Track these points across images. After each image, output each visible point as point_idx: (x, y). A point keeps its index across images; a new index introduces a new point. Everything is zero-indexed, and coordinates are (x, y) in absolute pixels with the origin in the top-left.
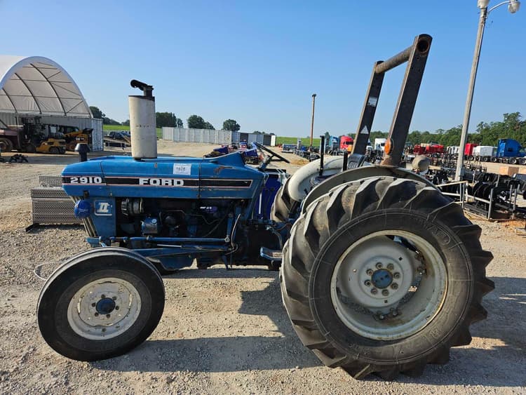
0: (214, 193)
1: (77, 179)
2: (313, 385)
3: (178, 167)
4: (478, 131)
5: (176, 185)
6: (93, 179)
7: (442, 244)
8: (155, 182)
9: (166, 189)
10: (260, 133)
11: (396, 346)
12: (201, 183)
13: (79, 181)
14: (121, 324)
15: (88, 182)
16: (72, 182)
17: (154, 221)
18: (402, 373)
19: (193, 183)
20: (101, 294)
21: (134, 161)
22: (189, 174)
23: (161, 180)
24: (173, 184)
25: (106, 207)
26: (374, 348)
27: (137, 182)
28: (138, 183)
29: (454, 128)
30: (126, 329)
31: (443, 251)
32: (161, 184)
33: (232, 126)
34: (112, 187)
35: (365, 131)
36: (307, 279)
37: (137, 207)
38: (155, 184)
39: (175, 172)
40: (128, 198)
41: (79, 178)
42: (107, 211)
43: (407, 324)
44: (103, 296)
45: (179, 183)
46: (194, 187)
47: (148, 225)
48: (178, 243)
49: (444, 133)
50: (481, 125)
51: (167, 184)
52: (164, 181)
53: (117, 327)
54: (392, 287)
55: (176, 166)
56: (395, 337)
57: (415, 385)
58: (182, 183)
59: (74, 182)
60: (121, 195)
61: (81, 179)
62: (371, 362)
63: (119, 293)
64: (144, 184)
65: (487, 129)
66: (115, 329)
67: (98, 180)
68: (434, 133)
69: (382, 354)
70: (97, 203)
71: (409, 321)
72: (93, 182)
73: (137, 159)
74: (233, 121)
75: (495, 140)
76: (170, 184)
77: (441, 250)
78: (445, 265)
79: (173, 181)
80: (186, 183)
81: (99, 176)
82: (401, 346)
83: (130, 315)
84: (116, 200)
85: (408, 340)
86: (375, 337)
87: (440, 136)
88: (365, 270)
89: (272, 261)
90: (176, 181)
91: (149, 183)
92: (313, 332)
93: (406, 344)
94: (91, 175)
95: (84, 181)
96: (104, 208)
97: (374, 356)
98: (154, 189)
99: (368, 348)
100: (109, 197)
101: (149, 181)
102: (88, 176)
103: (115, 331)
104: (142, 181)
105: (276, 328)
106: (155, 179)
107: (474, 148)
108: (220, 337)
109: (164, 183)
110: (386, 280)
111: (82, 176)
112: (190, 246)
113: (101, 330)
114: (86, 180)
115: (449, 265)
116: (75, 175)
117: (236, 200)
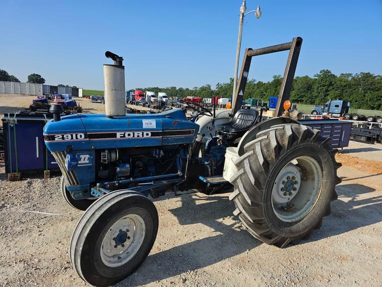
0: (172, 140)
1: (61, 137)
2: (264, 258)
3: (147, 122)
4: (217, 88)
5: (145, 136)
6: (76, 135)
7: (323, 161)
8: (129, 135)
9: (138, 140)
10: (64, 86)
11: (300, 224)
12: (163, 134)
13: (63, 138)
14: (129, 250)
15: (72, 138)
16: (56, 139)
17: (128, 166)
18: (302, 239)
19: (157, 134)
20: (119, 229)
21: (109, 119)
22: (155, 127)
23: (134, 133)
24: (143, 136)
25: (86, 159)
26: (291, 227)
27: (115, 135)
28: (116, 137)
29: (203, 87)
30: (135, 253)
31: (323, 166)
32: (134, 136)
33: (36, 80)
34: (94, 141)
35: (241, 94)
36: (262, 192)
37: (115, 156)
38: (129, 137)
39: (144, 126)
40: (107, 149)
41: (63, 136)
42: (88, 162)
43: (302, 210)
44: (121, 230)
45: (147, 134)
46: (158, 137)
47: (123, 170)
48: (150, 181)
49: (198, 89)
50: (218, 85)
51: (138, 136)
52: (136, 134)
53: (127, 253)
54: (293, 190)
55: (144, 121)
56: (298, 218)
57: (307, 243)
58: (150, 134)
59: (58, 138)
60: (102, 148)
61: (65, 136)
62: (290, 236)
63: (129, 226)
64: (121, 137)
65: (221, 87)
66: (126, 255)
67: (81, 136)
68: (192, 89)
69: (295, 231)
70: (79, 156)
71: (302, 208)
72: (77, 138)
73: (111, 117)
74: (37, 75)
75: (226, 94)
76: (141, 136)
77: (321, 165)
78: (322, 172)
79: (143, 133)
80: (153, 134)
81: (81, 132)
82: (303, 223)
83: (135, 242)
84: (96, 152)
85: (305, 219)
86: (289, 221)
87: (196, 91)
88: (281, 182)
89: (209, 185)
90: (145, 133)
91: (124, 136)
92: (263, 225)
93: (305, 221)
94: (74, 132)
95: (68, 138)
96: (85, 159)
97: (291, 232)
98: (129, 140)
99: (288, 228)
100: (90, 150)
101: (124, 135)
102: (71, 133)
103: (128, 256)
104: (119, 135)
105: (213, 230)
106: (129, 133)
107: (219, 100)
108: (185, 243)
109: (136, 136)
110: (291, 186)
111: (66, 133)
112: (159, 182)
113: (117, 258)
114: (70, 137)
115: (324, 172)
116: (58, 133)
117: (180, 145)
